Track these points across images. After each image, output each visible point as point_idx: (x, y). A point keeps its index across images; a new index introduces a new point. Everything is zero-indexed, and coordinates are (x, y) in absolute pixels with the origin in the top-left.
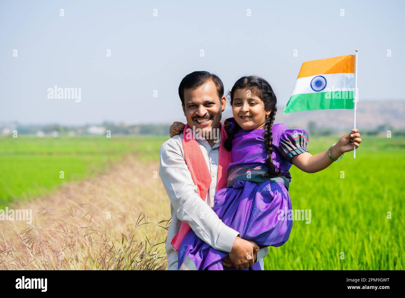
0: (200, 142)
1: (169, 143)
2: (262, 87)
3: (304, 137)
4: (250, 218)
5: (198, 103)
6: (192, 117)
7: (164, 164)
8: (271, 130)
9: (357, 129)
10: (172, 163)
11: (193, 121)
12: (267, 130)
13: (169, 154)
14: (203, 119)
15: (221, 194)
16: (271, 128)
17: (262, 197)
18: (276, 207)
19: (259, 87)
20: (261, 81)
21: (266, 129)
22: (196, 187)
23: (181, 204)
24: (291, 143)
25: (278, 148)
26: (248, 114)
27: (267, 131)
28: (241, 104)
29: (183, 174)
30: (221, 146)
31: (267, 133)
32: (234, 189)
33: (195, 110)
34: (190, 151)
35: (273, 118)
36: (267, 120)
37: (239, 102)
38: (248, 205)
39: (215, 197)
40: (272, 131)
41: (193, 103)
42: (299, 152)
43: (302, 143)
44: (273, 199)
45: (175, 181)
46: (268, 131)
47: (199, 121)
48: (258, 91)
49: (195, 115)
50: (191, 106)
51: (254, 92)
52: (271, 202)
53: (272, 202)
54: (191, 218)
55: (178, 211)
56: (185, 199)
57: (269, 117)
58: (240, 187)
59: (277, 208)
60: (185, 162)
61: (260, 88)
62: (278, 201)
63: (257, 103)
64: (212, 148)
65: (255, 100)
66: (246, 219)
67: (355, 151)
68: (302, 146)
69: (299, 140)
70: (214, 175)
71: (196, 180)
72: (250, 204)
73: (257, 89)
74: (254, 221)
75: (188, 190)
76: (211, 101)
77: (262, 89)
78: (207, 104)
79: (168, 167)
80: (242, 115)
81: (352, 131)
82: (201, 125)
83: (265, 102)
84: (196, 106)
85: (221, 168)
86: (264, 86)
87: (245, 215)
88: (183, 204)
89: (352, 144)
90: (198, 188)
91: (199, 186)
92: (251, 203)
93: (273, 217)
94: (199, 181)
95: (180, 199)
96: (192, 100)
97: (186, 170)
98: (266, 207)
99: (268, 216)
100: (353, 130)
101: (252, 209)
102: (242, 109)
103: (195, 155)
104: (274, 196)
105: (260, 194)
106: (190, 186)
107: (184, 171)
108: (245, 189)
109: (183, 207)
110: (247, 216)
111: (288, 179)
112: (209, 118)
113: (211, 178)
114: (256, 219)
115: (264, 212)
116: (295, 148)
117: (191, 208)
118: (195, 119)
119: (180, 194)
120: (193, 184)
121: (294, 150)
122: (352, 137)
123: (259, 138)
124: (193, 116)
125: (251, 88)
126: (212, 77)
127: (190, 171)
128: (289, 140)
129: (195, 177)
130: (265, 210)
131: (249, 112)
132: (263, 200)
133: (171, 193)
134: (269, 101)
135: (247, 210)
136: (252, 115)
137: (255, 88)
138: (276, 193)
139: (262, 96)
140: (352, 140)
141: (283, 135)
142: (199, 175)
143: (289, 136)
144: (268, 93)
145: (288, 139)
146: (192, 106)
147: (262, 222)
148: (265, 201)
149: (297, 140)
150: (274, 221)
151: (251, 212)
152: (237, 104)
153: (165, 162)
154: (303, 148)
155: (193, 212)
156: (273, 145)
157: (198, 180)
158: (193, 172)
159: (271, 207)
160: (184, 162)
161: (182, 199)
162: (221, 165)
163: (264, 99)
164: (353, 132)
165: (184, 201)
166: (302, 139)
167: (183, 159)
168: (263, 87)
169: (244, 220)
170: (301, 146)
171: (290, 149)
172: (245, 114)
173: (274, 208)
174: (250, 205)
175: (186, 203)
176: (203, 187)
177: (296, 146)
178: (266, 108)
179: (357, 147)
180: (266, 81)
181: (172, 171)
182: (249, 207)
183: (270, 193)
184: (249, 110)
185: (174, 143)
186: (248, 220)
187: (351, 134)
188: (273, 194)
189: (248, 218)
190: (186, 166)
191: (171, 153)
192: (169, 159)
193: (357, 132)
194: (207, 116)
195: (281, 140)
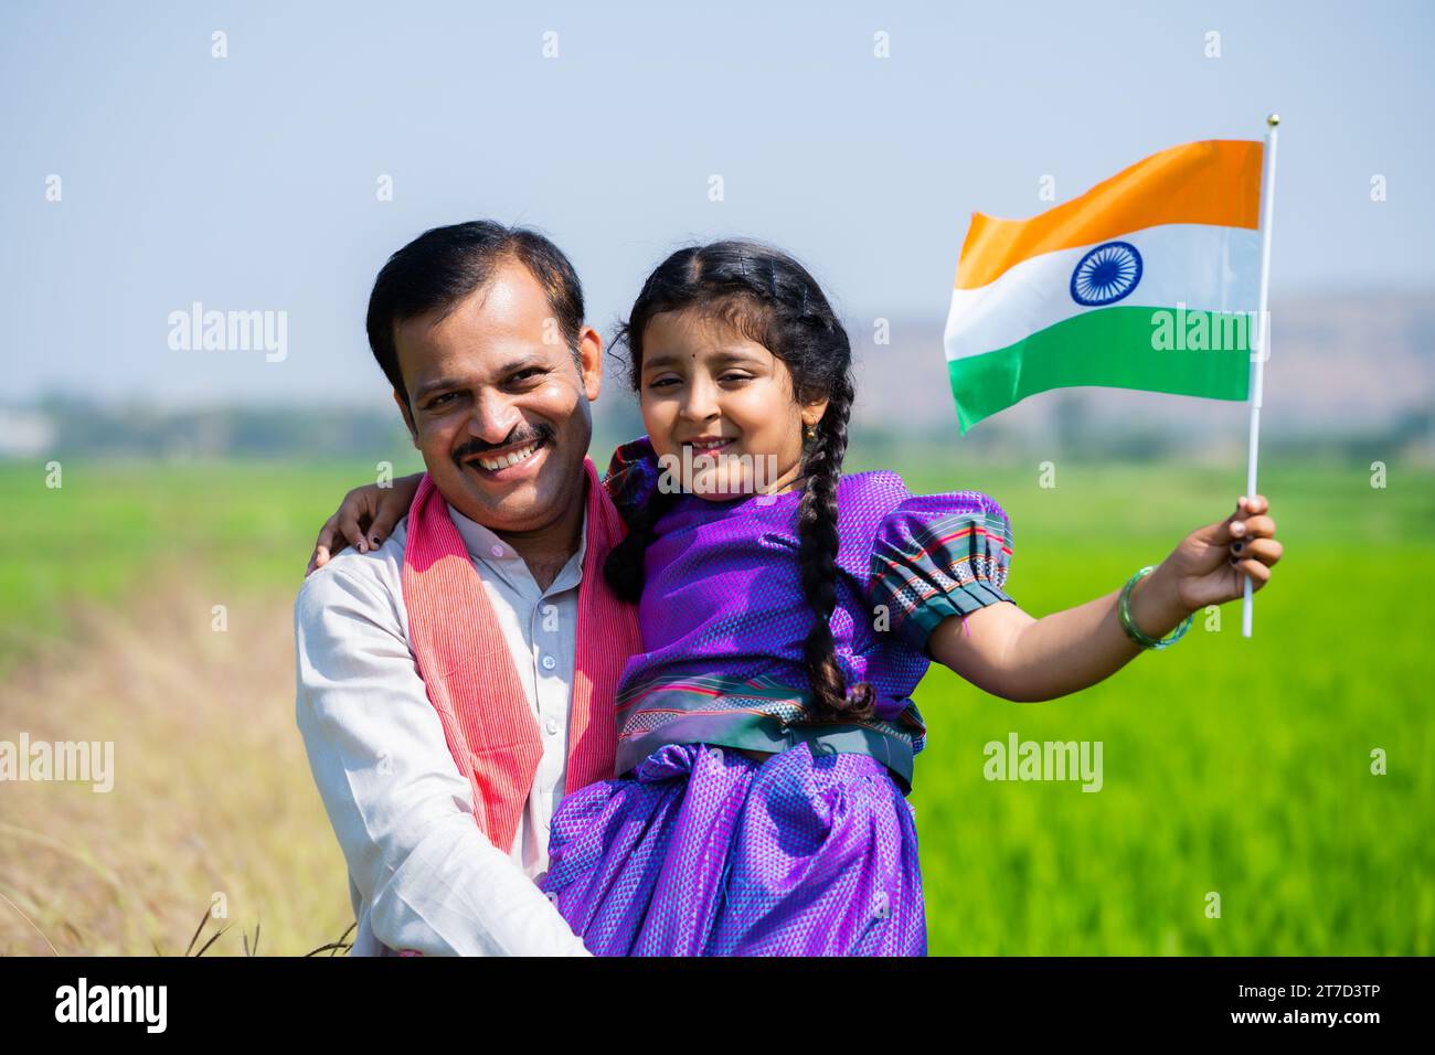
0: (490, 563)
1: (340, 574)
2: (774, 293)
3: (991, 531)
4: (714, 926)
5: (469, 381)
6: (450, 450)
7: (312, 676)
8: (833, 497)
9: (1263, 498)
10: (353, 667)
11: (459, 465)
12: (813, 497)
13: (338, 626)
14: (506, 454)
15: (582, 814)
16: (832, 490)
17: (774, 827)
18: (840, 873)
19: (760, 293)
20: (771, 264)
21: (810, 495)
22: (467, 789)
23: (391, 868)
24: (926, 562)
25: (865, 585)
26: (716, 429)
27: (812, 505)
28: (679, 385)
29: (405, 724)
30: (588, 583)
31: (812, 514)
32: (642, 783)
33: (460, 417)
34: (441, 614)
35: (836, 435)
36: (808, 447)
37: (672, 376)
38: (707, 865)
39: (552, 827)
40: (835, 505)
41: (447, 385)
42: (966, 603)
43: (981, 561)
44: (826, 832)
45: (365, 758)
46: (819, 505)
47: (491, 465)
48: (758, 313)
49: (463, 440)
50: (437, 398)
51: (738, 319)
52: (818, 849)
53: (821, 851)
54: (436, 934)
55: (376, 901)
56: (407, 845)
57: (820, 436)
58: (670, 779)
59: (848, 876)
60: (412, 662)
61: (765, 298)
62: (850, 844)
63: (754, 375)
64: (543, 592)
65: (743, 360)
66: (699, 932)
67: (1248, 605)
68: (981, 572)
69: (966, 543)
70: (552, 722)
71: (467, 754)
72: (719, 860)
73: (751, 308)
74: (735, 943)
75: (424, 801)
76: (530, 363)
77: (773, 305)
78: (514, 379)
79: (334, 690)
80: (688, 434)
81: (1239, 507)
82: (500, 480)
83: (791, 362)
84: (465, 395)
85: (586, 686)
86: (781, 286)
87: (694, 915)
88: (397, 867)
89: (1235, 566)
90: (478, 790)
91: (483, 783)
92: (721, 853)
93: (828, 922)
94: (484, 758)
95: (385, 841)
96: (440, 374)
97: (417, 702)
98: (795, 874)
99: (805, 918)
100: (1243, 501)
101: (728, 883)
102: (684, 406)
103: (460, 629)
104: (832, 821)
105: (765, 811)
106: (435, 780)
107: (408, 710)
108: (697, 786)
109: (397, 883)
110: (701, 917)
111: (907, 738)
112: (531, 443)
113: (538, 740)
114: (745, 930)
115: (783, 897)
116: (947, 583)
117: (438, 884)
118: (468, 458)
119: (386, 821)
120: (453, 770)
121: (943, 593)
122: (1239, 535)
123: (770, 538)
124: (456, 447)
125: (722, 301)
126: (514, 244)
127: (440, 711)
128: (917, 545)
129: (461, 739)
130: (789, 891)
131: (718, 422)
132: (780, 839)
133: (342, 814)
134: (814, 357)
135: (701, 886)
136: (737, 436)
137: (743, 305)
138: (842, 807)
139: (776, 338)
140: (1238, 548)
141: (890, 526)
142: (481, 725)
143: (918, 528)
144: (803, 319)
145: (912, 541)
146: (446, 397)
147: (777, 946)
148: (786, 845)
149: (958, 547)
150: (834, 943)
151: (724, 897)
152: (659, 384)
153: (317, 663)
154: (986, 584)
155: (447, 904)
156: (842, 569)
157: (477, 750)
158: (452, 713)
159: (815, 873)
160: (409, 664)
161: (394, 843)
162: (588, 674)
163: (786, 350)
164: (1242, 514)
165: (404, 854)
166: (981, 541)
167: (405, 651)
168: (778, 291)
169: (687, 935)
170: (976, 576)
171: (925, 589)
172: (704, 430)
173: (831, 881)
174: (716, 866)
175: (413, 861)
176: (501, 782)
177: (954, 577)
178: (803, 393)
179: (1259, 583)
180: (789, 260)
181: (349, 708)
182: (714, 873)
183: (811, 806)
184: (720, 412)
185: (364, 576)
186: (709, 939)
187: (1231, 520)
188: (828, 807)
189: (707, 927)
190: (417, 687)
191: (348, 620)
192: (336, 649)
193: (1262, 512)
194: (522, 436)
195: (880, 546)
